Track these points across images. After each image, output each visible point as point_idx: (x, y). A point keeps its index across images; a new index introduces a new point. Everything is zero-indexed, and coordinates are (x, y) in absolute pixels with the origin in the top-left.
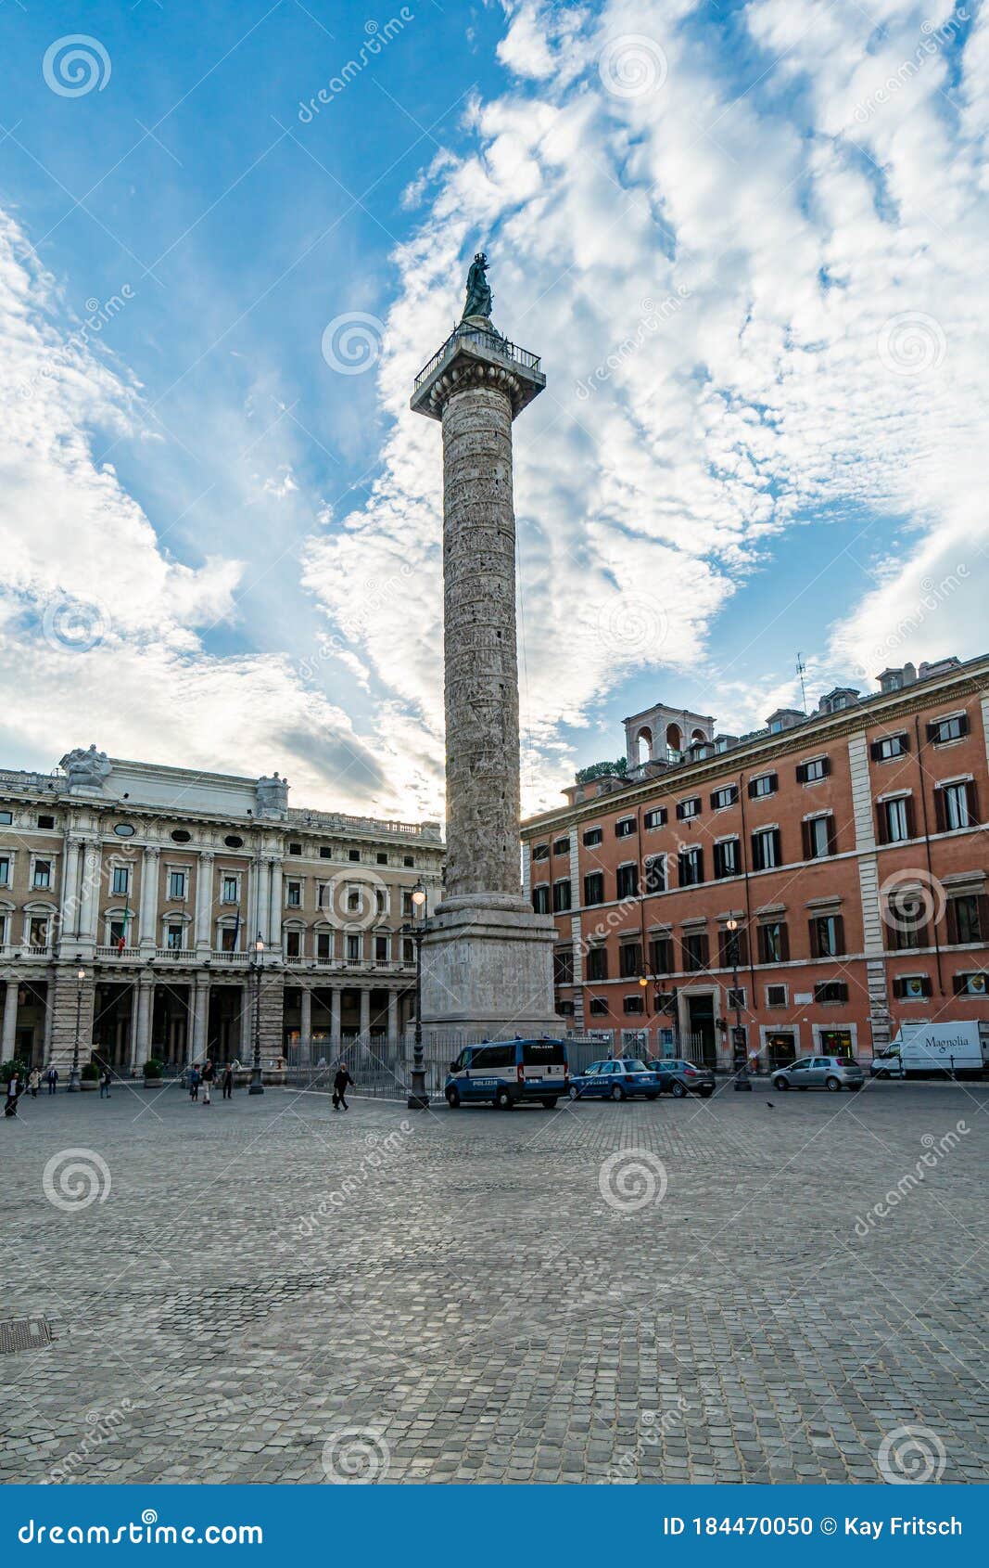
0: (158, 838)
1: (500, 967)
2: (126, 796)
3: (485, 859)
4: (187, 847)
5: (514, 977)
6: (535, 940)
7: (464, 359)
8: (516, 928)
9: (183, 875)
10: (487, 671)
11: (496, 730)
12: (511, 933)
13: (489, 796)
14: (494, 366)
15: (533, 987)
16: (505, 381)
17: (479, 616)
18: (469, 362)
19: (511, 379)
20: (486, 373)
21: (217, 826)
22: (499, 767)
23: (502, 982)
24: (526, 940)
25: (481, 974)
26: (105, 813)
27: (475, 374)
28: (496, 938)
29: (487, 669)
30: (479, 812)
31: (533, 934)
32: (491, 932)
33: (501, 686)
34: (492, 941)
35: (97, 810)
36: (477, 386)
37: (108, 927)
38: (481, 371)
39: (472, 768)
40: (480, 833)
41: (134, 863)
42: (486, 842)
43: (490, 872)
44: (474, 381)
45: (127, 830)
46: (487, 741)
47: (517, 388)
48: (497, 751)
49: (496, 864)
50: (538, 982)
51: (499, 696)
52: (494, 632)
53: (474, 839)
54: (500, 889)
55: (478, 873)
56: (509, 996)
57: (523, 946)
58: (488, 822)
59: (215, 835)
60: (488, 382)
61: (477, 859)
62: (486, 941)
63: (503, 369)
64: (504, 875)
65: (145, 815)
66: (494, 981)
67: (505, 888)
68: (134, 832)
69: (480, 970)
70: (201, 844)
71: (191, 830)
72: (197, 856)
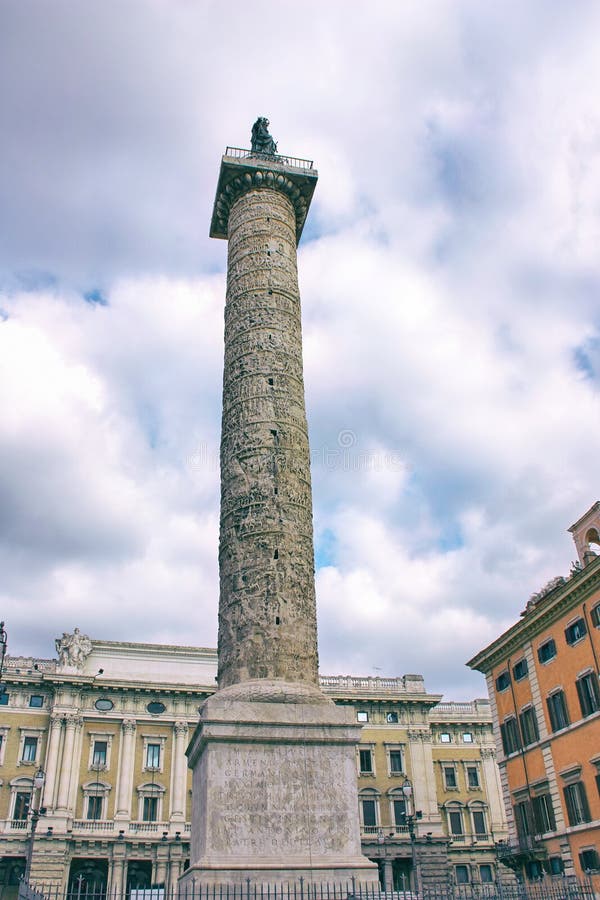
0: (133, 711)
1: (261, 785)
2: (101, 671)
3: (251, 637)
4: (162, 717)
5: (288, 799)
6: (323, 743)
7: (229, 172)
8: (287, 725)
9: (159, 746)
10: (255, 419)
11: (266, 481)
12: (277, 734)
13: (256, 557)
14: (261, 171)
15: (318, 814)
16: (276, 181)
17: (247, 368)
18: (236, 174)
19: (281, 178)
20: (254, 178)
21: (188, 696)
22: (269, 521)
23: (264, 806)
24: (310, 743)
25: (230, 796)
26: (86, 689)
27: (245, 182)
28: (254, 741)
29: (255, 417)
30: (244, 579)
31: (320, 735)
32: (249, 732)
33: (274, 432)
34: (249, 747)
35: (78, 687)
36: (249, 190)
37: (86, 801)
38: (249, 177)
39: (237, 527)
40: (245, 604)
41: (113, 736)
42: (252, 614)
43: (256, 653)
44: (245, 188)
45: (106, 705)
46: (255, 494)
47: (290, 184)
48: (267, 503)
49: (265, 642)
50: (329, 806)
51: (270, 443)
52: (263, 380)
53: (238, 613)
54: (271, 674)
55: (241, 657)
56: (277, 830)
57: (302, 752)
58: (254, 590)
59: (187, 705)
60: (257, 184)
61: (241, 638)
62: (238, 746)
63: (269, 171)
64: (276, 655)
65: (121, 689)
66: (252, 807)
67: (278, 673)
68: (113, 706)
69: (227, 790)
70: (175, 715)
71: (164, 701)
72: (173, 727)
